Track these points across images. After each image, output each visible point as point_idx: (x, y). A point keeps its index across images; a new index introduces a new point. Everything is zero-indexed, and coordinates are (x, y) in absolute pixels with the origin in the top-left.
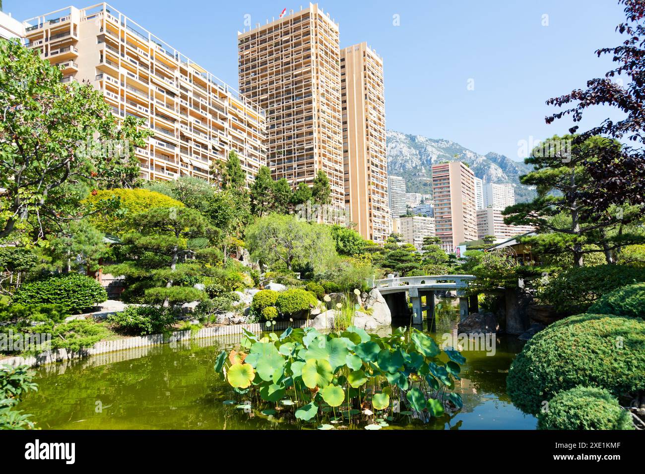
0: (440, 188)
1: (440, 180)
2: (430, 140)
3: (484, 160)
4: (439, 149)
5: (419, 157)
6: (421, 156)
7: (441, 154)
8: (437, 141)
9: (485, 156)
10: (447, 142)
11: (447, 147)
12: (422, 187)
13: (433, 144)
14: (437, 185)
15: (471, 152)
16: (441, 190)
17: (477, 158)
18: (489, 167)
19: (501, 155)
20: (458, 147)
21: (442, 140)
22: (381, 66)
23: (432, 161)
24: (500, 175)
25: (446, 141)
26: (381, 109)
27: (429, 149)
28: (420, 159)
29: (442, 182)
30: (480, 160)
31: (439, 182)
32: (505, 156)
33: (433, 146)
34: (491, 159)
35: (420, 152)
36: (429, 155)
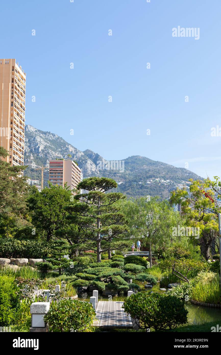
0: (55, 179)
1: (55, 173)
2: (39, 130)
3: (82, 156)
4: (46, 140)
5: (28, 144)
6: (30, 144)
7: (48, 145)
8: (45, 133)
9: (84, 152)
10: (54, 135)
11: (53, 140)
12: (30, 172)
13: (41, 135)
14: (52, 176)
15: (72, 147)
16: (55, 181)
17: (77, 153)
18: (86, 162)
19: (96, 153)
20: (62, 141)
21: (49, 133)
22: (25, 80)
23: (40, 150)
24: (94, 170)
25: (52, 134)
26: (22, 115)
27: (38, 139)
28: (29, 147)
29: (57, 175)
30: (80, 155)
31: (54, 175)
32: (99, 154)
33: (41, 137)
34: (87, 156)
35: (29, 141)
36: (37, 145)
